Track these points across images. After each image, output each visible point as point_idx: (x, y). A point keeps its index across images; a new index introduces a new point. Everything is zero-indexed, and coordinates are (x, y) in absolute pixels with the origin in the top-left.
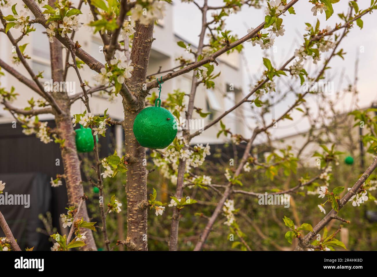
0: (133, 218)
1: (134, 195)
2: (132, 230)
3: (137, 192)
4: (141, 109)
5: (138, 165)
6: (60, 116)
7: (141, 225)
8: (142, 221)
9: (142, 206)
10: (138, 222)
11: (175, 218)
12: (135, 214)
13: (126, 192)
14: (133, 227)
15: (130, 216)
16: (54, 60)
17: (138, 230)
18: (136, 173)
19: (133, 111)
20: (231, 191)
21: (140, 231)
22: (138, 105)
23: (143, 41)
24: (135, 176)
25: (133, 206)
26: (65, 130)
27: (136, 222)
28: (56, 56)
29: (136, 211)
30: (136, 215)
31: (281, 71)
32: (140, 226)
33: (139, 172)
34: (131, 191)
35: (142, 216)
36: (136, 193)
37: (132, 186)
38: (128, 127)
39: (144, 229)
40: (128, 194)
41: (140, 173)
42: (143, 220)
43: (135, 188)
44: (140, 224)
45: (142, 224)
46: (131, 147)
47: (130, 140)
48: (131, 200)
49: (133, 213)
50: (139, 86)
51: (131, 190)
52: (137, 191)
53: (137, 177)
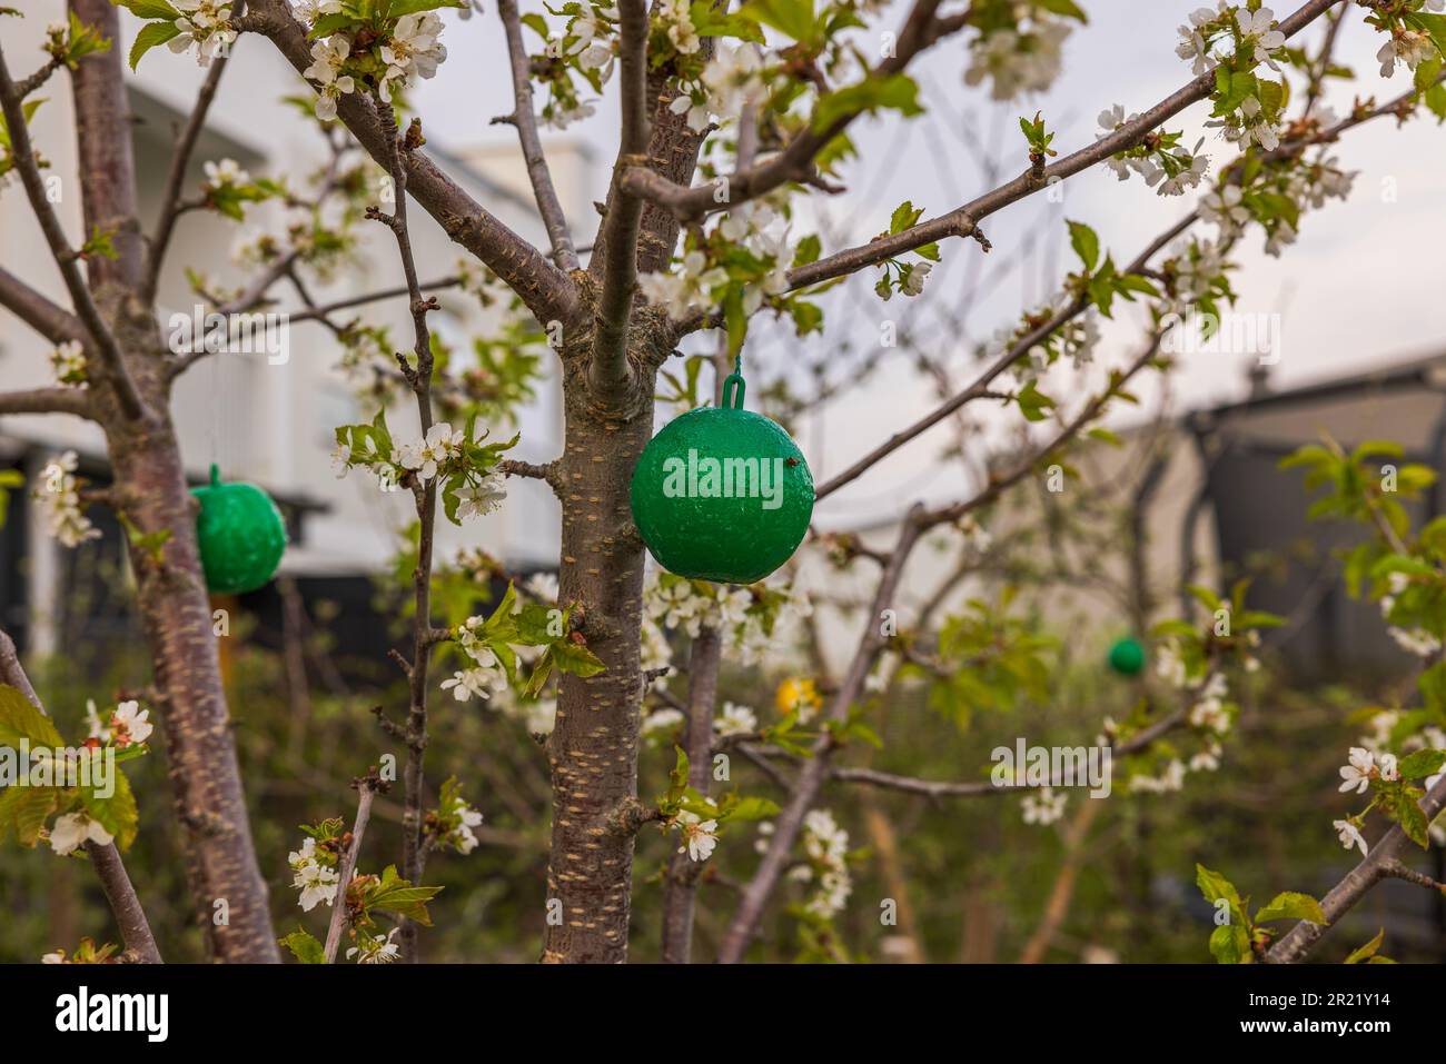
0: (583, 873)
1: (594, 776)
2: (576, 924)
3: (607, 764)
4: (644, 413)
5: (617, 651)
6: (134, 426)
7: (612, 901)
8: (617, 886)
9: (622, 821)
10: (602, 887)
11: (682, 879)
12: (592, 854)
13: (554, 761)
14: (580, 911)
15: (570, 861)
16: (98, 176)
17: (597, 922)
18: (604, 684)
19: (612, 420)
20: (826, 774)
21: (608, 926)
22: (638, 397)
23: (672, 132)
24: (599, 695)
25: (584, 822)
26: (157, 492)
27: (594, 890)
28: (107, 158)
29: (597, 840)
30: (595, 857)
31: (1135, 278)
32: (607, 905)
33: (619, 678)
34: (579, 759)
35: (620, 863)
36: (602, 767)
37: (583, 737)
38: (582, 488)
39: (620, 917)
40: (562, 770)
41: (623, 682)
42: (620, 879)
43: (597, 745)
44: (606, 899)
45: (616, 897)
46: (592, 570)
47: (587, 542)
48: (578, 795)
49: (581, 851)
50: (644, 321)
51: (580, 754)
52: (604, 759)
53: (609, 700)
